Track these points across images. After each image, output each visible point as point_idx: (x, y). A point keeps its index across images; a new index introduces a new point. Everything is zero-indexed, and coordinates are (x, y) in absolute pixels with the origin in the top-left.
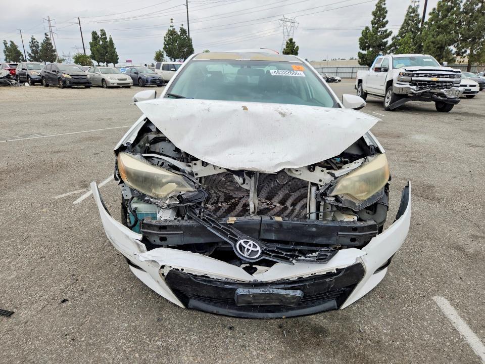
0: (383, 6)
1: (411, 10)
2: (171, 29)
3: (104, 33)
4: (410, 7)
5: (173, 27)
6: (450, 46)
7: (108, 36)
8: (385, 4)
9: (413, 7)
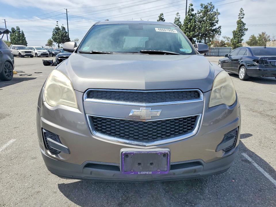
0: (163, 17)
1: (177, 20)
2: (57, 27)
3: (18, 29)
4: (176, 18)
5: (58, 25)
6: (194, 38)
7: (21, 30)
8: (163, 16)
9: (177, 18)
